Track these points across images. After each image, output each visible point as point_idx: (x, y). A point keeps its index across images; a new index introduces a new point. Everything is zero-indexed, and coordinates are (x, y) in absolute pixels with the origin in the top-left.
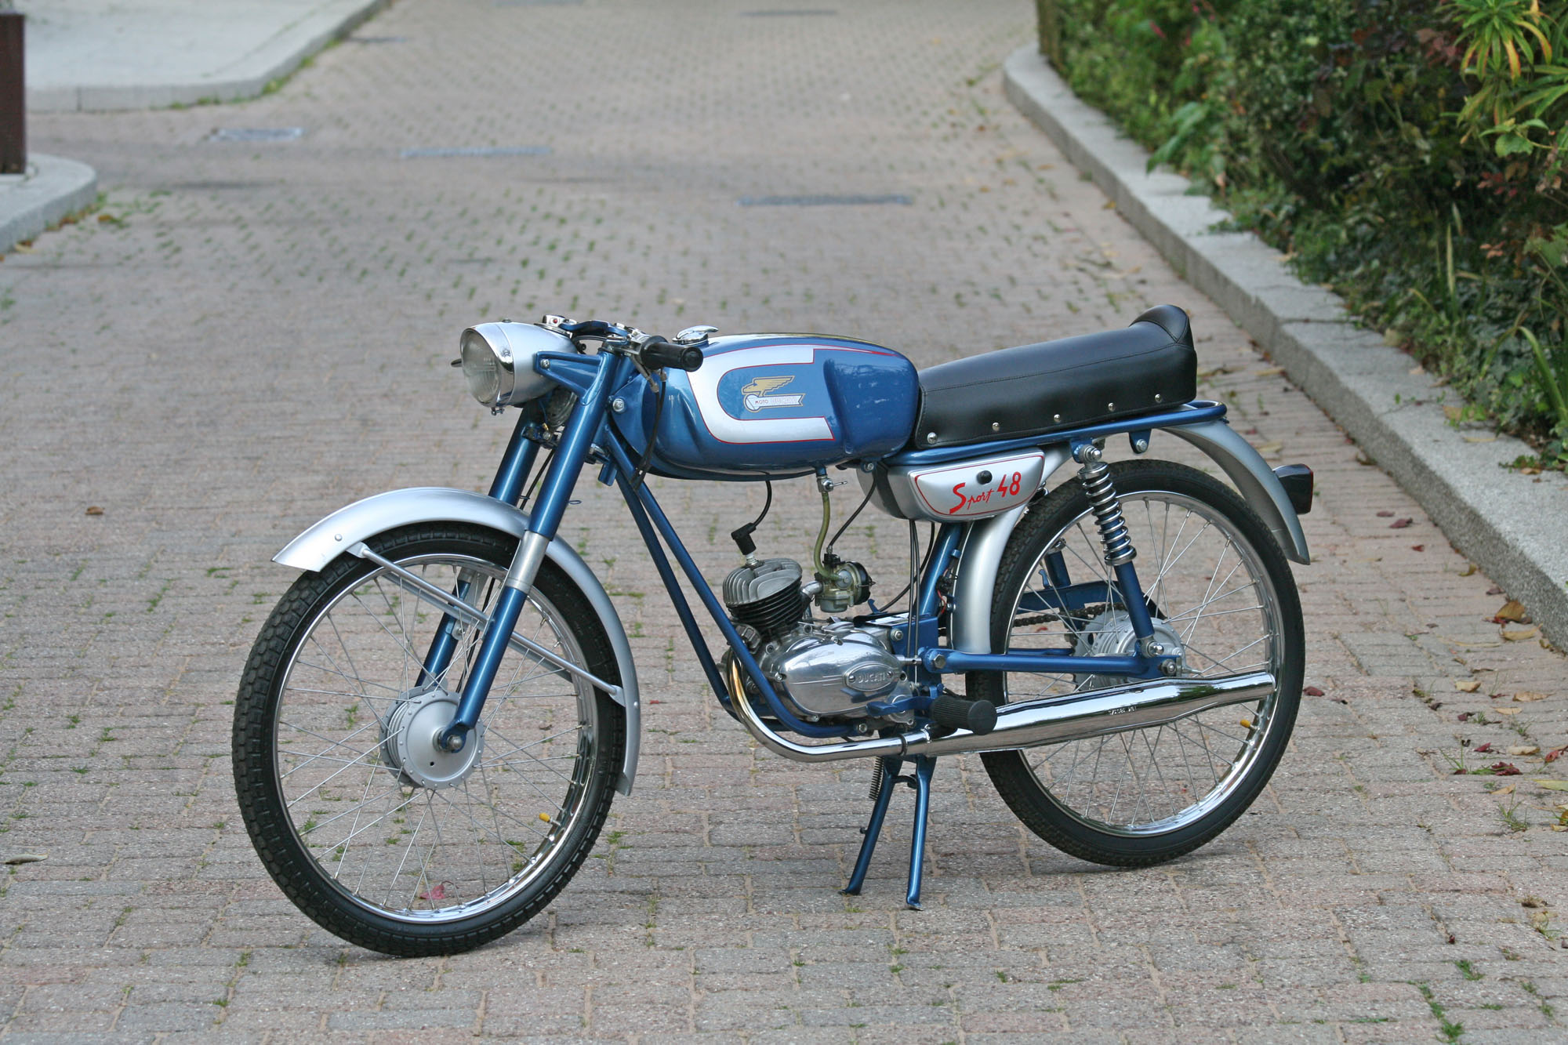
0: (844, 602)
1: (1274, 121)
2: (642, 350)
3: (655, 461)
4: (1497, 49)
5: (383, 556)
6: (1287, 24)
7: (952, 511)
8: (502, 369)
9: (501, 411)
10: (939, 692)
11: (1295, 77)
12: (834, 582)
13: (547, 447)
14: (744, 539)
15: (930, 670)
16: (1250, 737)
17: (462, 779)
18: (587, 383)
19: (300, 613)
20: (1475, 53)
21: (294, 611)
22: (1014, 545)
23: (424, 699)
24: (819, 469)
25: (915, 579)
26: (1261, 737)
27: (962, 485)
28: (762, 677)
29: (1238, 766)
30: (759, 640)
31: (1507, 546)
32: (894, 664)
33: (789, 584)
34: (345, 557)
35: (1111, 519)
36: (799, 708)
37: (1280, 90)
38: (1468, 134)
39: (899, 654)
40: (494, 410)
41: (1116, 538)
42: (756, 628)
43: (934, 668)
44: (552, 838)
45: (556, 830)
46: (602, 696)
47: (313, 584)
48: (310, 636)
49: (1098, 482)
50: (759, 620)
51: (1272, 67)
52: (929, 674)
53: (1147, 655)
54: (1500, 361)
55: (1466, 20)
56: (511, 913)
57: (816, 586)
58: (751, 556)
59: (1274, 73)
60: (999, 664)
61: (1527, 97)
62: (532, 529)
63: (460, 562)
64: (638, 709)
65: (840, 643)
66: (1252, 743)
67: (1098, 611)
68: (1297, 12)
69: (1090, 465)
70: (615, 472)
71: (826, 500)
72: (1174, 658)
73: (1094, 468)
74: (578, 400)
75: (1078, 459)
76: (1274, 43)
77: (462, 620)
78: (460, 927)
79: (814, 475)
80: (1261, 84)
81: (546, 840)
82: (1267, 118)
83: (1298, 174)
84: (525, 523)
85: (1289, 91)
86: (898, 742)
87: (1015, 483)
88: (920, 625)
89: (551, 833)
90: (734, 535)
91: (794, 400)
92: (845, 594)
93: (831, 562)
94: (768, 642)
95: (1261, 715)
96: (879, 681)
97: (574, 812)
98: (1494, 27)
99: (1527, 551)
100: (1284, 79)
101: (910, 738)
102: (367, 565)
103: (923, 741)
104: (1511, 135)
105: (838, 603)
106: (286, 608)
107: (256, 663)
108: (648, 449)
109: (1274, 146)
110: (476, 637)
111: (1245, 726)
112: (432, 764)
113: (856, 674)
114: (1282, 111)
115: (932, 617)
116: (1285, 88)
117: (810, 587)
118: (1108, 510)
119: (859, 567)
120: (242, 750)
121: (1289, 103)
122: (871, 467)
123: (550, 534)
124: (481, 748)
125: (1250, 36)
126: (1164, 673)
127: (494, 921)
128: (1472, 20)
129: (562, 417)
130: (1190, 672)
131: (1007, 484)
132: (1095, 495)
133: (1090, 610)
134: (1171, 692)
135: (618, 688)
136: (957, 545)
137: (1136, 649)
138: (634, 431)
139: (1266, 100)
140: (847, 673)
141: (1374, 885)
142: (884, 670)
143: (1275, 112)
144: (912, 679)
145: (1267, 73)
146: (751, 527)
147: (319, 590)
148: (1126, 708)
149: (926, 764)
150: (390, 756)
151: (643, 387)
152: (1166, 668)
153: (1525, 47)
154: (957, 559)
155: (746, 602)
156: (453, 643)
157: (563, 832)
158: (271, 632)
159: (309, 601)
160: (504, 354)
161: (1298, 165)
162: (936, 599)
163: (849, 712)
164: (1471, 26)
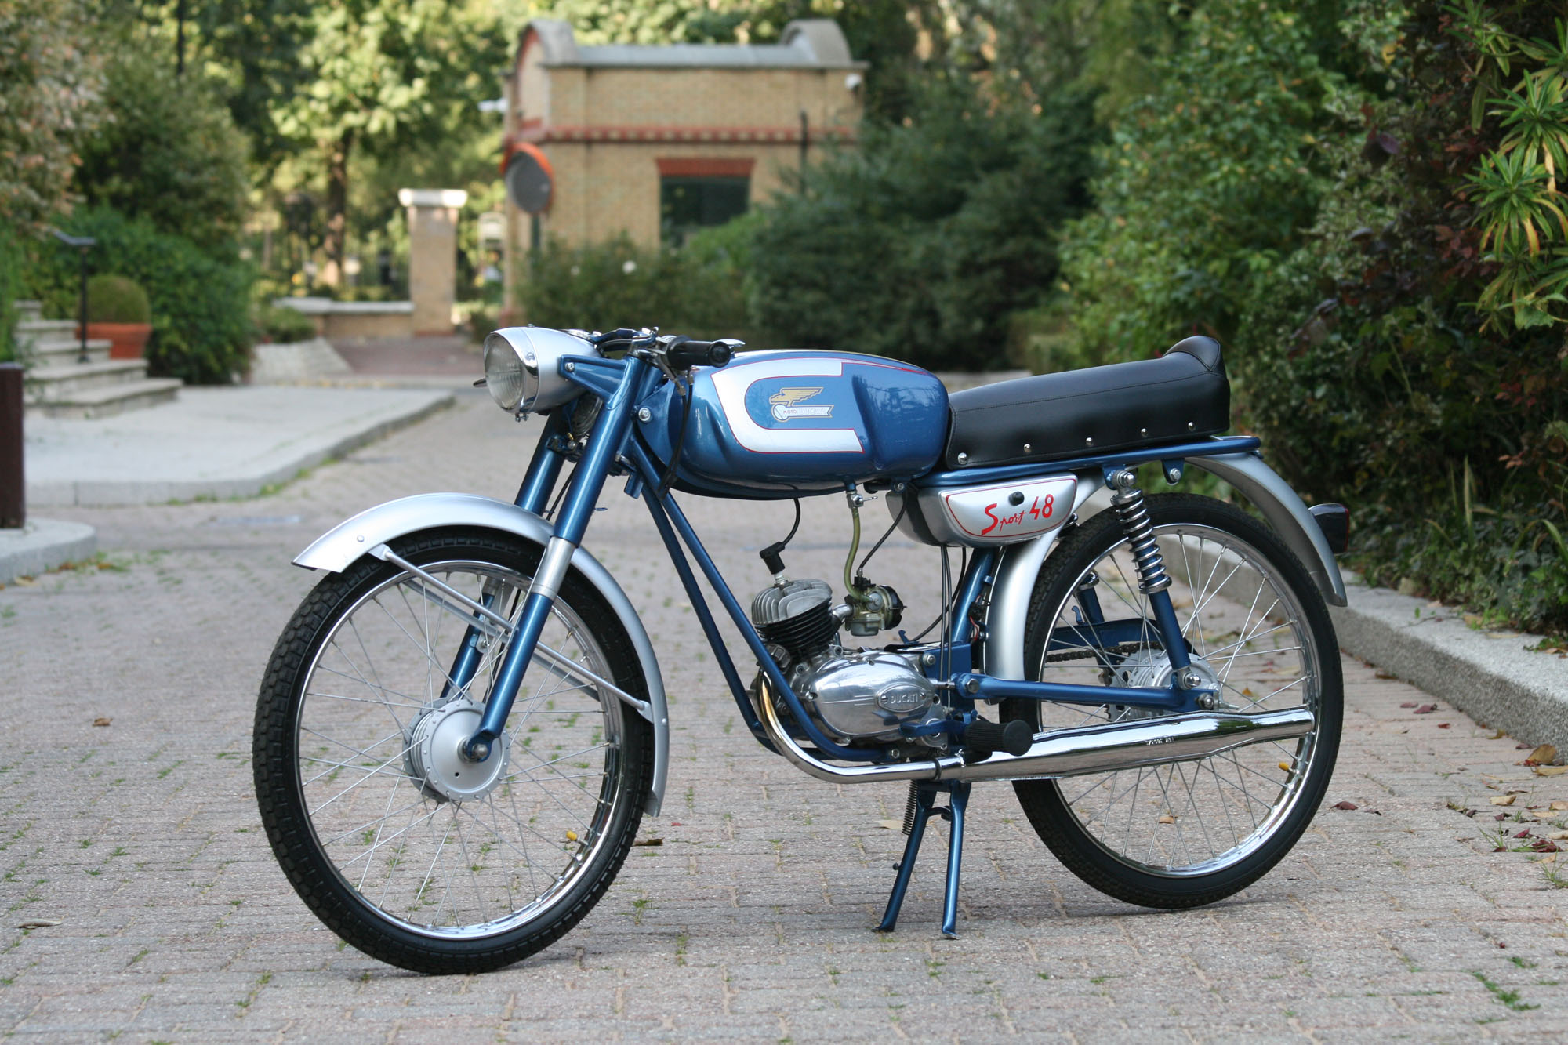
0: (875, 625)
1: (1281, 417)
2: (668, 352)
3: (681, 473)
4: (1515, 226)
5: (406, 559)
6: (1293, 320)
7: (985, 531)
8: (527, 373)
9: (525, 418)
10: (973, 718)
11: (1302, 372)
12: (865, 604)
13: (571, 460)
14: (772, 558)
15: (963, 695)
16: (1288, 781)
17: (487, 791)
18: (613, 388)
19: (322, 614)
20: (1493, 234)
21: (315, 613)
22: (1047, 573)
23: (449, 707)
24: (848, 488)
25: (947, 609)
26: (1300, 781)
27: (994, 506)
28: (794, 697)
29: (1277, 810)
30: (789, 660)
31: (1536, 699)
32: (928, 686)
33: (819, 603)
34: (367, 559)
35: (1145, 545)
36: (831, 729)
37: (1286, 385)
38: (1487, 322)
39: (933, 677)
40: (517, 416)
41: (1151, 565)
42: (786, 647)
43: (969, 693)
44: (579, 857)
45: (584, 849)
46: (629, 711)
47: (335, 586)
48: (331, 640)
49: (1132, 507)
50: (789, 639)
51: (1279, 362)
52: (963, 700)
53: (1184, 687)
54: (1520, 574)
55: (1482, 199)
56: (539, 932)
57: (846, 609)
58: (779, 575)
59: (1281, 368)
60: (1033, 691)
61: (1544, 280)
62: (557, 534)
63: (485, 570)
64: (667, 726)
65: (871, 663)
66: (1291, 786)
67: (1132, 650)
68: (1303, 308)
69: (1123, 490)
70: (641, 485)
71: (856, 516)
72: (1211, 693)
73: (1128, 493)
74: (604, 405)
75: (1111, 485)
76: (1281, 339)
77: (487, 632)
78: (487, 944)
79: (844, 493)
80: (1268, 380)
81: (574, 859)
82: (1275, 415)
83: (1306, 470)
84: (550, 532)
85: (1297, 386)
86: (932, 765)
87: (1048, 505)
88: (952, 651)
89: (579, 852)
90: (763, 554)
91: (823, 411)
92: (876, 617)
93: (861, 584)
94: (798, 663)
95: (1299, 759)
96: (911, 703)
97: (601, 832)
98: (1512, 204)
99: (1557, 696)
100: (1291, 374)
101: (944, 762)
102: (390, 568)
103: (957, 765)
104: (1530, 310)
105: (869, 625)
106: (306, 611)
107: (277, 665)
108: (674, 458)
109: (1282, 443)
110: (502, 649)
111: (1283, 768)
112: (457, 774)
113: (889, 694)
114: (1289, 407)
115: (965, 643)
116: (1292, 383)
117: (840, 609)
118: (1142, 536)
119: (890, 590)
120: (263, 754)
121: (1297, 399)
122: (901, 487)
123: (576, 541)
124: (507, 759)
125: (1256, 332)
126: (1201, 706)
127: (520, 940)
128: (1490, 198)
129: (586, 426)
130: (1228, 707)
131: (1040, 506)
132: (1129, 521)
133: (1124, 649)
134: (1209, 724)
135: (646, 704)
136: (990, 571)
137: (1172, 681)
138: (660, 441)
139: (1274, 397)
140: (879, 694)
141: (1419, 917)
142: (918, 692)
143: (1283, 408)
144: (945, 703)
145: (1274, 369)
146: (780, 546)
147: (341, 592)
148: (1164, 740)
149: (961, 792)
150: (414, 767)
151: (669, 397)
152: (1203, 702)
153: (1543, 223)
154: (989, 585)
155: (775, 621)
156: (477, 656)
157: (590, 852)
158: (292, 634)
159: (331, 603)
160: (528, 358)
161: (1306, 461)
162: (968, 627)
163: (879, 734)
164: (1489, 205)
